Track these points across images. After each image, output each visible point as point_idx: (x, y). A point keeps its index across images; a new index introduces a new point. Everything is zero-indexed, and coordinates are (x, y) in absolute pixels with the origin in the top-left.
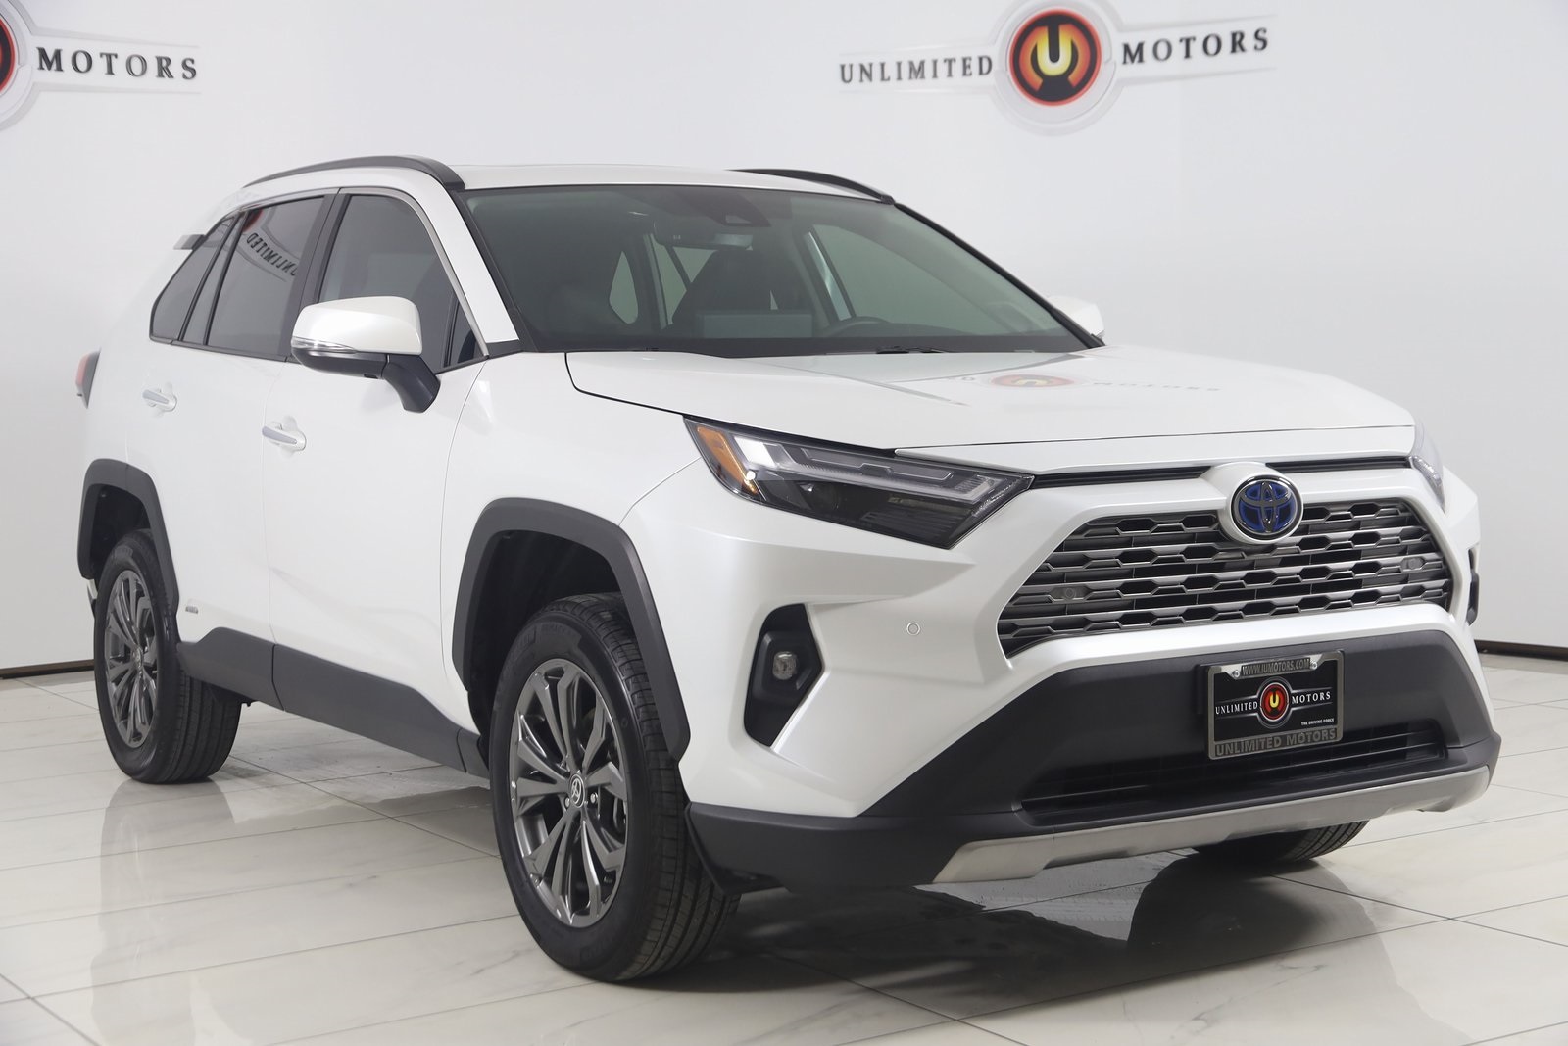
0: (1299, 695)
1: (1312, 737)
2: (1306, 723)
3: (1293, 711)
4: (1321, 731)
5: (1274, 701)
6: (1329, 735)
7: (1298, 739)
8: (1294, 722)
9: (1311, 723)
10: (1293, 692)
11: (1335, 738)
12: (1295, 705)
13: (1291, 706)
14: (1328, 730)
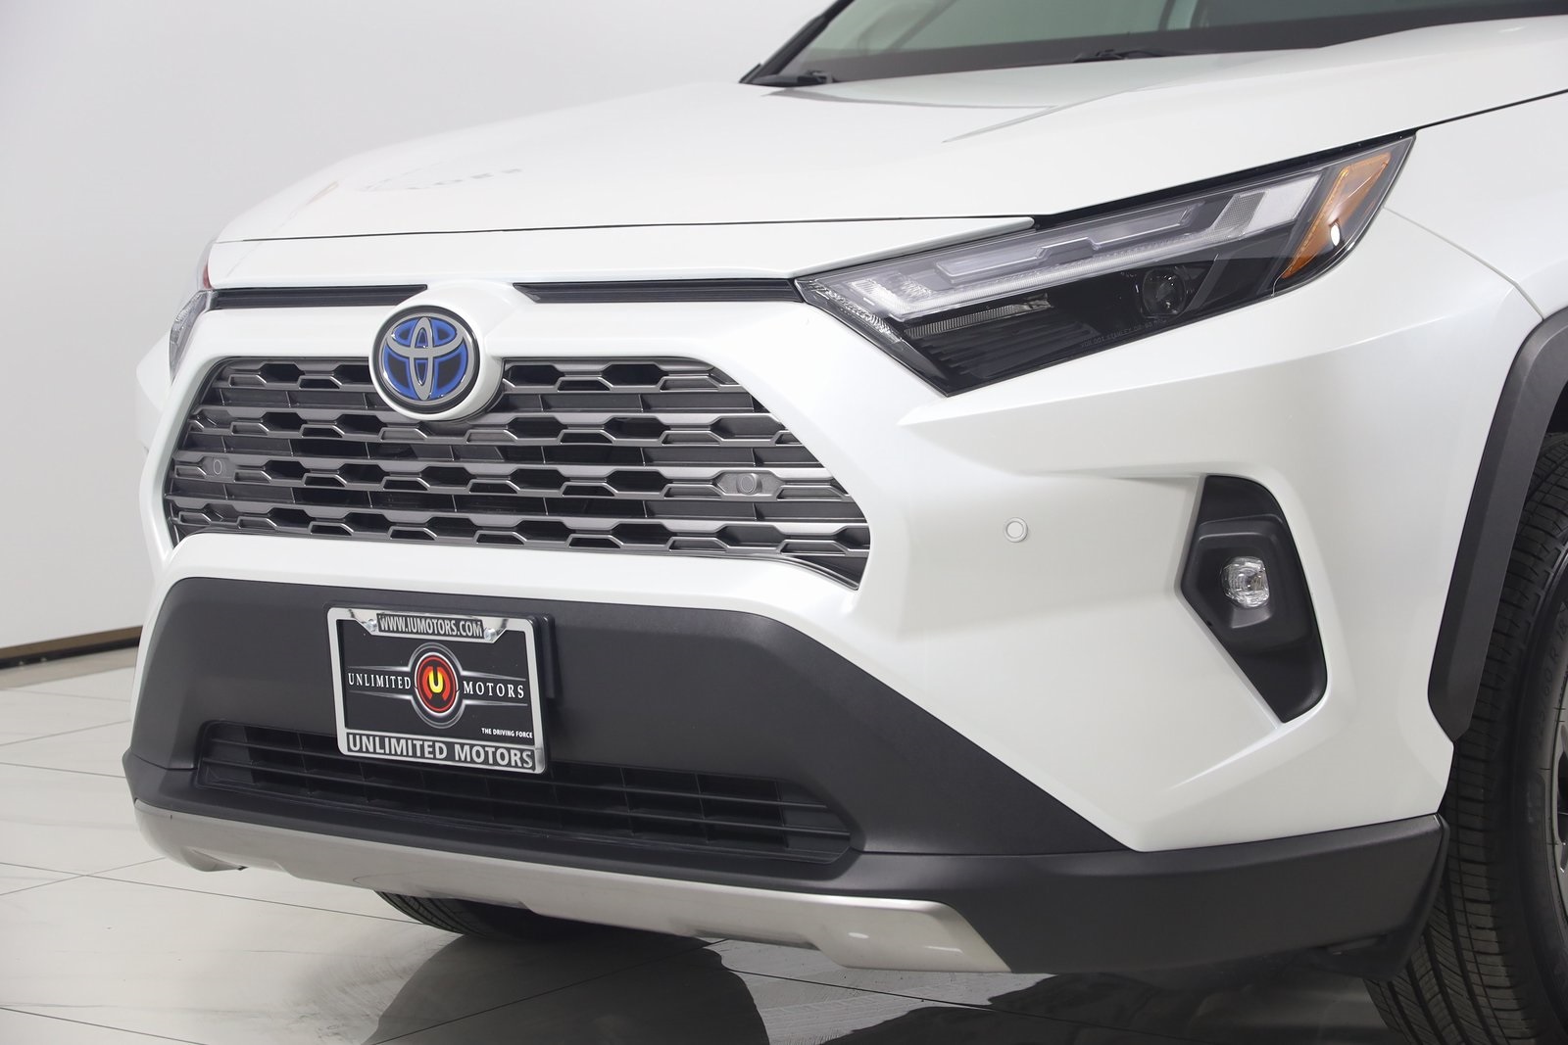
0: (475, 680)
1: (494, 754)
2: (488, 731)
3: (467, 706)
4: (508, 749)
5: (436, 684)
6: (521, 758)
7: (470, 754)
8: (470, 726)
9: (497, 732)
10: (464, 673)
11: (533, 768)
12: (469, 696)
13: (464, 696)
14: (522, 751)
